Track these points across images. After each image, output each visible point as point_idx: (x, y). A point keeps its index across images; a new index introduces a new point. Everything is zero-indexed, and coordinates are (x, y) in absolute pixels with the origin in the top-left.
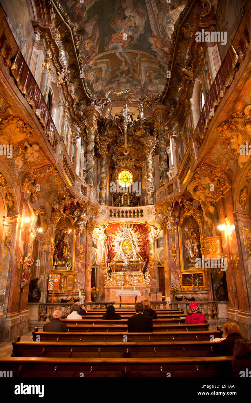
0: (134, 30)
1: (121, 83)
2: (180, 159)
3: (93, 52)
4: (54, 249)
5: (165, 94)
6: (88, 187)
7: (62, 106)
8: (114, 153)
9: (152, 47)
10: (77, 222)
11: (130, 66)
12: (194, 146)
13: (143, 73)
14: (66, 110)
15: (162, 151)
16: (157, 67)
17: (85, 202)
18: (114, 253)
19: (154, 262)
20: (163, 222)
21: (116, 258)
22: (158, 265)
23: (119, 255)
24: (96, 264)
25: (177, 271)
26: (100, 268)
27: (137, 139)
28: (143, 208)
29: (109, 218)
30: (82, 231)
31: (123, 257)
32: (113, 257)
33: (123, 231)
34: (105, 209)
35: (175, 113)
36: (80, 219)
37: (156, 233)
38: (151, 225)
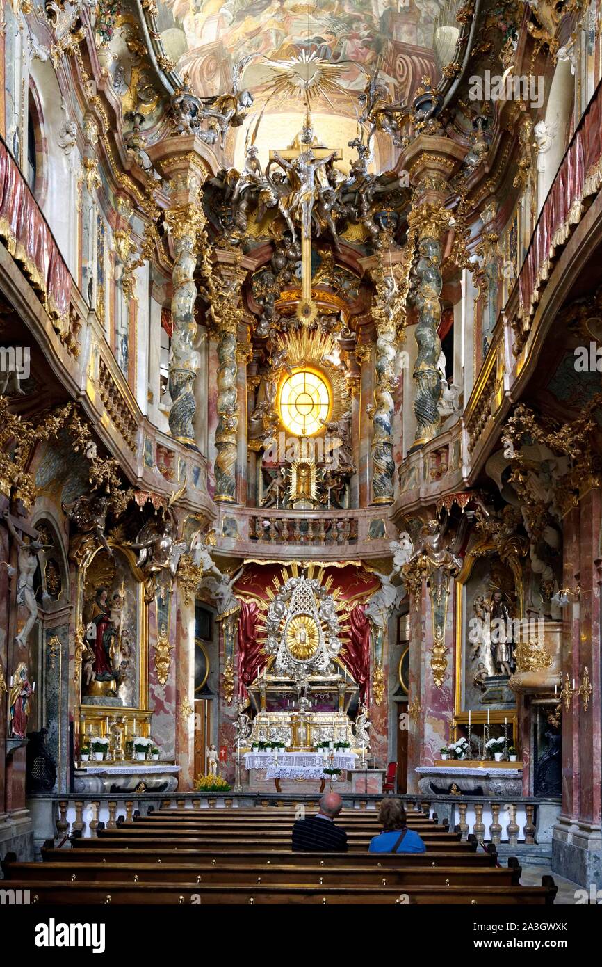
4: (83, 646)
5: (456, 82)
6: (180, 450)
7: (76, 147)
8: (264, 310)
10: (149, 563)
14: (90, 162)
15: (425, 324)
17: (171, 501)
18: (264, 656)
19: (386, 686)
20: (414, 568)
21: (269, 672)
22: (396, 694)
23: (279, 661)
24: (208, 689)
25: (444, 713)
26: (221, 701)
27: (350, 256)
28: (357, 514)
29: (247, 546)
30: (162, 591)
31: (290, 668)
32: (261, 669)
33: (293, 588)
34: (235, 516)
35: (487, 170)
36: (157, 553)
37: (397, 596)
38: (380, 572)
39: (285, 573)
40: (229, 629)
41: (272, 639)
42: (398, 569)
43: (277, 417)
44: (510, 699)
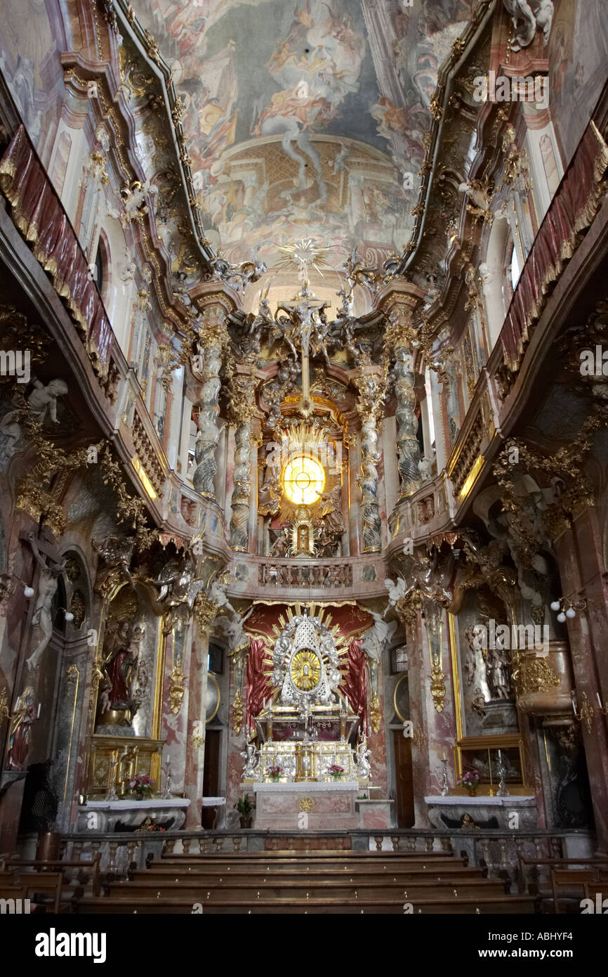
0: (332, 83)
1: (295, 221)
2: (453, 427)
3: (221, 140)
4: (101, 675)
5: (413, 254)
6: (201, 501)
7: (133, 281)
8: (272, 409)
9: (378, 129)
10: (168, 599)
11: (319, 178)
12: (491, 393)
13: (354, 198)
14: (144, 293)
15: (404, 406)
16: (391, 180)
17: (192, 544)
18: (270, 689)
19: (382, 715)
20: (408, 601)
21: (275, 703)
23: (284, 692)
24: (218, 720)
25: (447, 739)
26: (230, 731)
27: (337, 372)
28: (351, 561)
29: (256, 589)
30: (180, 625)
31: (295, 699)
32: (267, 701)
33: (296, 626)
34: (246, 564)
35: (441, 305)
36: (177, 590)
37: (389, 632)
38: (373, 609)
39: (289, 612)
40: (239, 663)
41: (278, 672)
42: (393, 603)
43: (281, 489)
44: (510, 723)
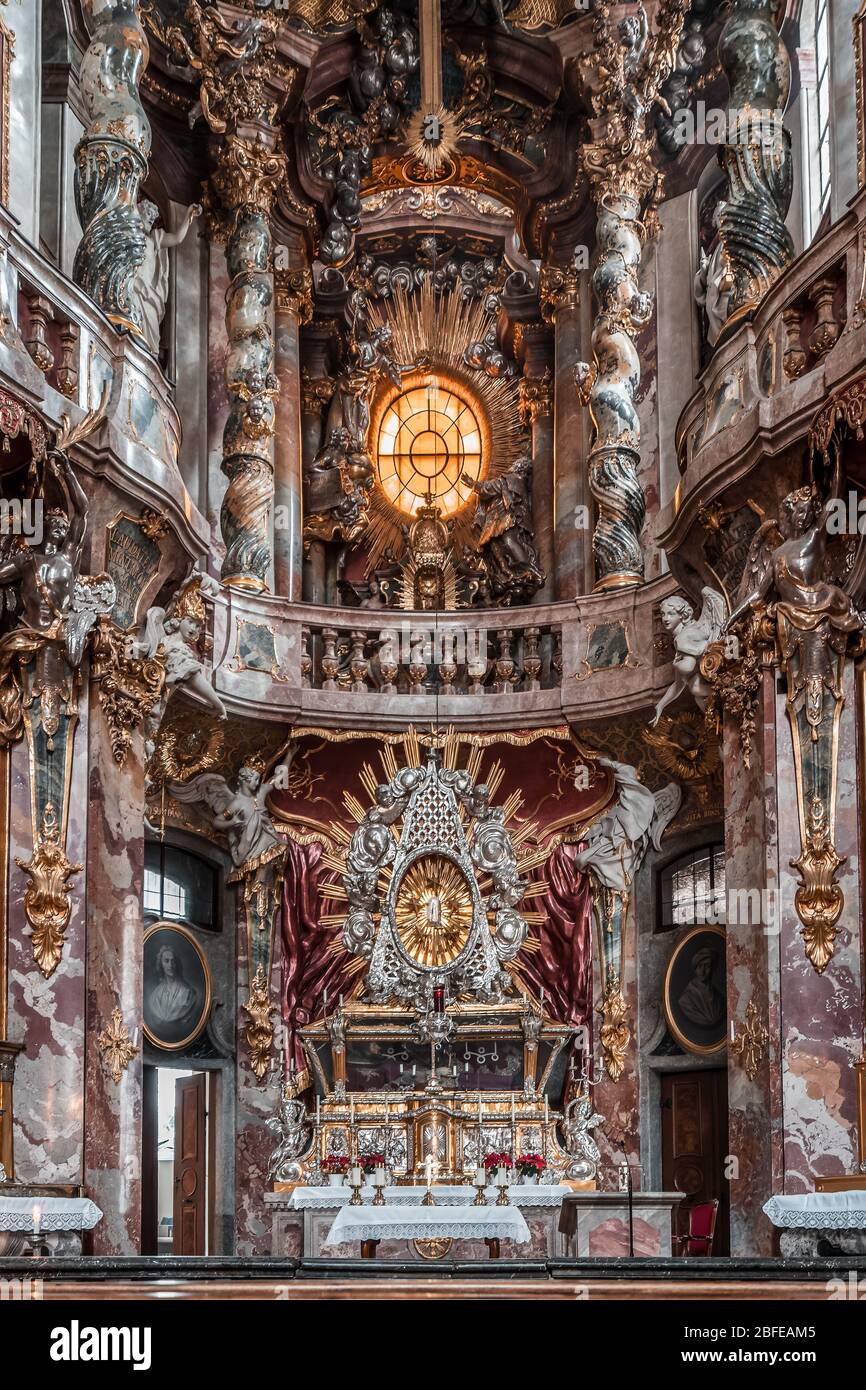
18: (341, 960)
19: (633, 1032)
22: (657, 1053)
23: (376, 969)
24: (210, 1046)
26: (242, 1073)
28: (559, 614)
29: (298, 693)
31: (404, 983)
33: (408, 793)
34: (267, 622)
37: (655, 817)
38: (614, 758)
39: (388, 758)
40: (260, 902)
41: (361, 916)
